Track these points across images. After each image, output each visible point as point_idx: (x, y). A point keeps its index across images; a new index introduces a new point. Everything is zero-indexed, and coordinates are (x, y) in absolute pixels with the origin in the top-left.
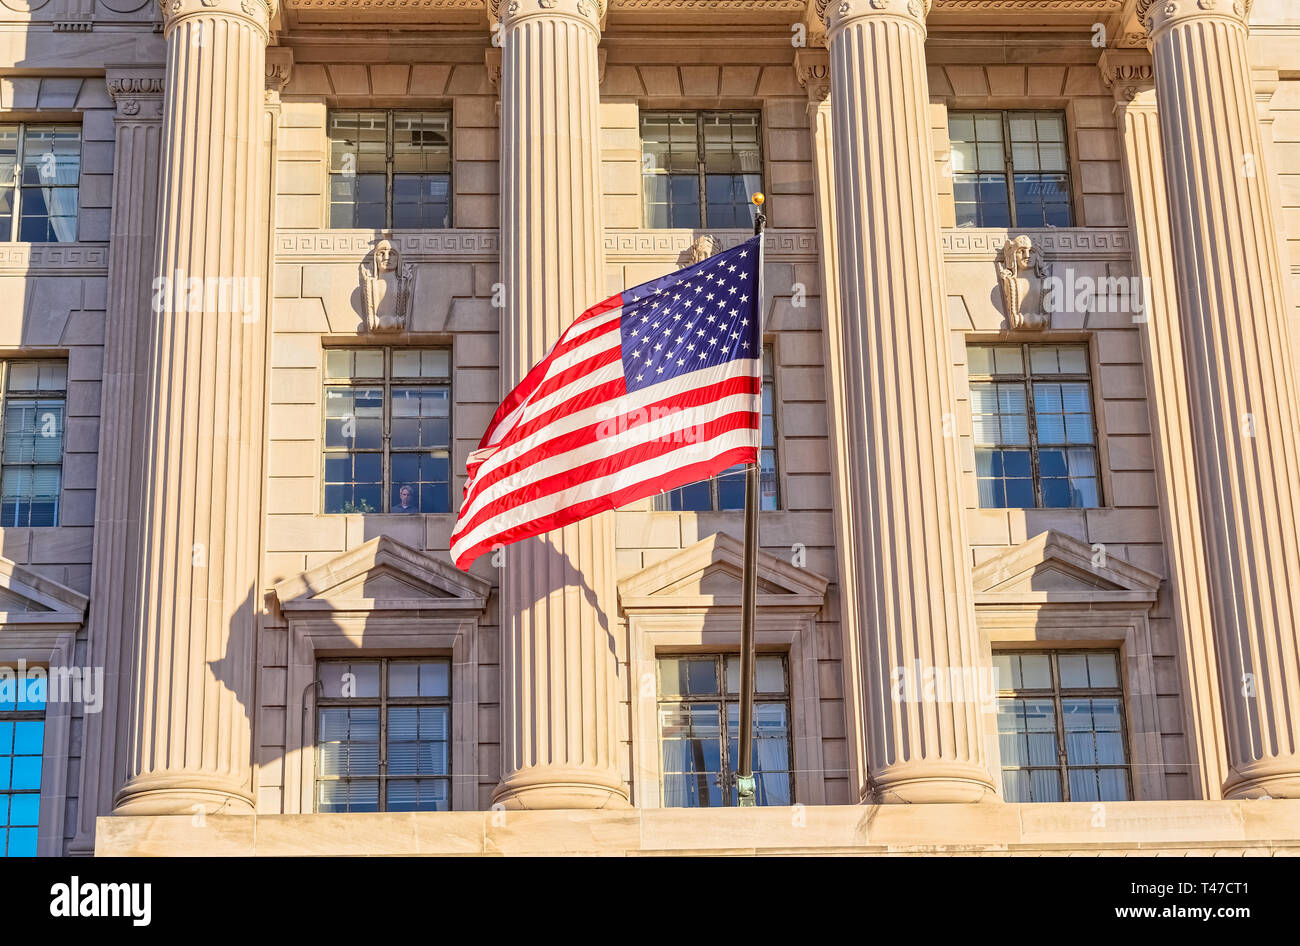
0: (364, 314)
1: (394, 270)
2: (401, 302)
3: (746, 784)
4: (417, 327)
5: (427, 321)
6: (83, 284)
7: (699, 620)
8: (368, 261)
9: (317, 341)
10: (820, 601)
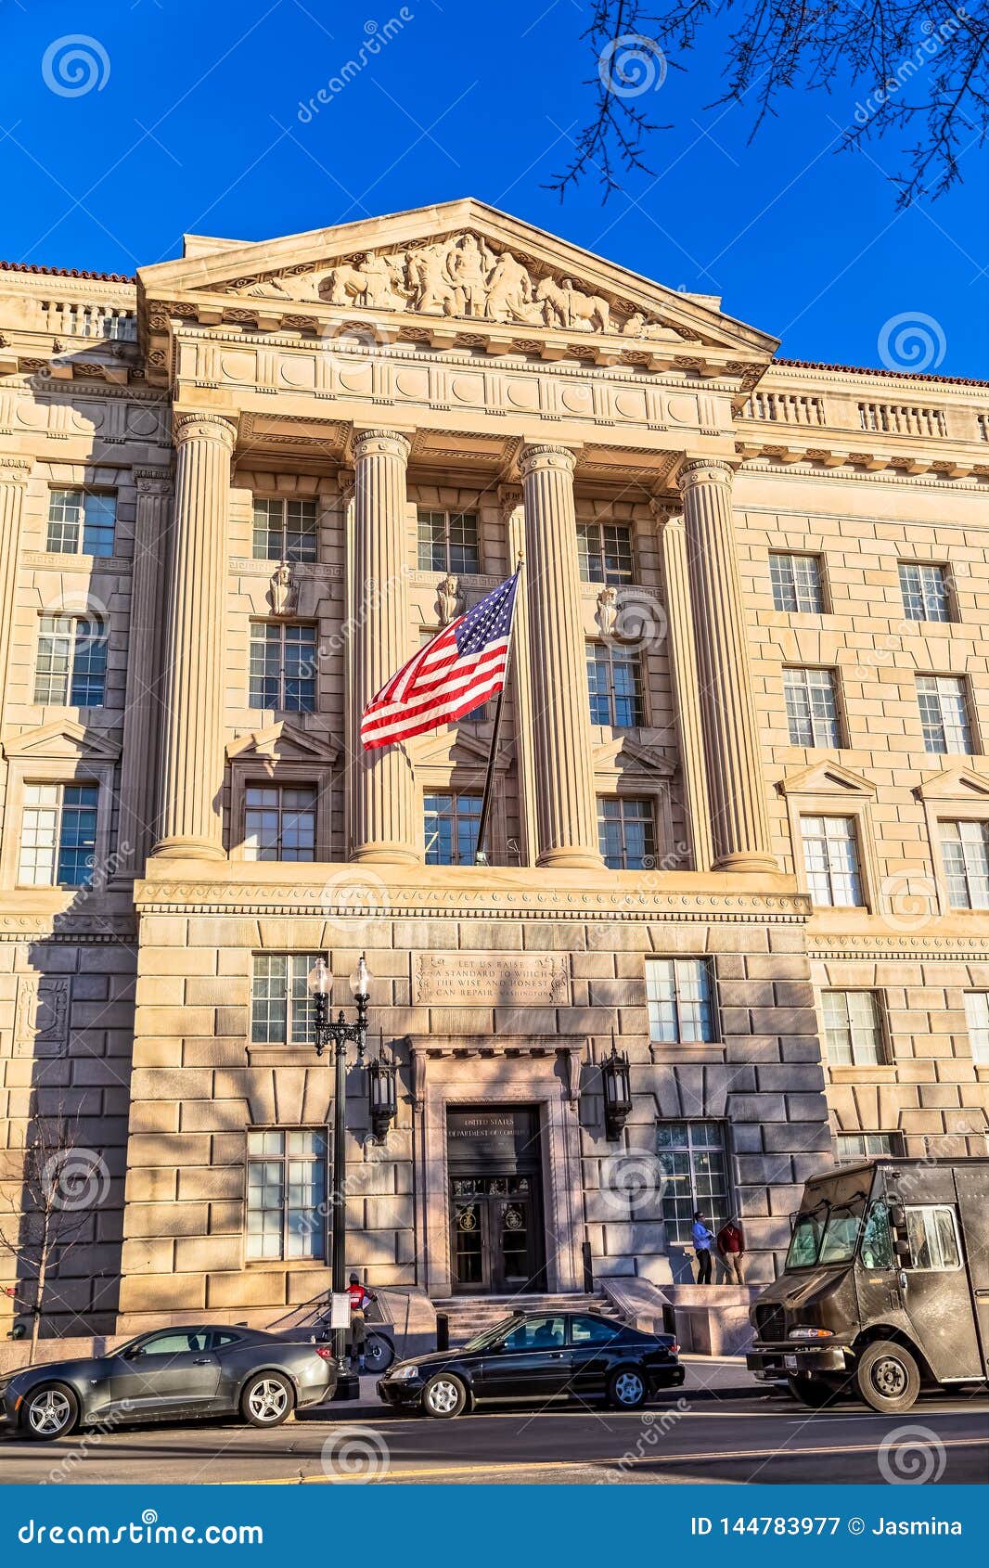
0: (273, 605)
1: (290, 584)
2: (293, 601)
3: (481, 856)
4: (299, 613)
5: (306, 611)
6: (118, 579)
7: (448, 773)
8: (275, 577)
9: (247, 617)
10: (508, 767)
